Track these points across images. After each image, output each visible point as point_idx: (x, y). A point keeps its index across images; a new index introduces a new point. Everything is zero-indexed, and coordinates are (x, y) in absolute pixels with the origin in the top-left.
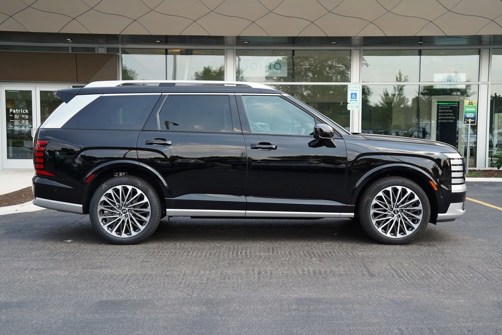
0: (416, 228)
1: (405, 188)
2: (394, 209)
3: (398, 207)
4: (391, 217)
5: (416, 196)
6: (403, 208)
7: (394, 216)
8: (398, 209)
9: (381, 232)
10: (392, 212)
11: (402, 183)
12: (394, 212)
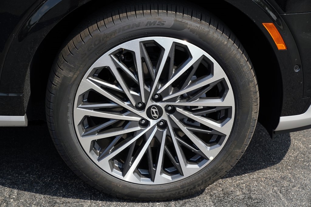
0: (211, 158)
1: (184, 42)
2: (150, 103)
3: (160, 99)
4: (139, 128)
5: (217, 67)
6: (177, 103)
7: (147, 124)
8: (162, 105)
9: (107, 169)
10: (144, 114)
11: (172, 28)
12: (149, 114)
